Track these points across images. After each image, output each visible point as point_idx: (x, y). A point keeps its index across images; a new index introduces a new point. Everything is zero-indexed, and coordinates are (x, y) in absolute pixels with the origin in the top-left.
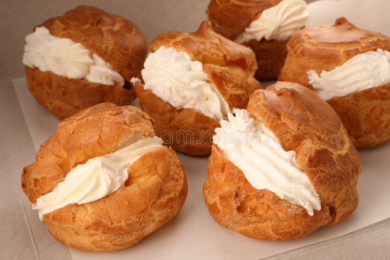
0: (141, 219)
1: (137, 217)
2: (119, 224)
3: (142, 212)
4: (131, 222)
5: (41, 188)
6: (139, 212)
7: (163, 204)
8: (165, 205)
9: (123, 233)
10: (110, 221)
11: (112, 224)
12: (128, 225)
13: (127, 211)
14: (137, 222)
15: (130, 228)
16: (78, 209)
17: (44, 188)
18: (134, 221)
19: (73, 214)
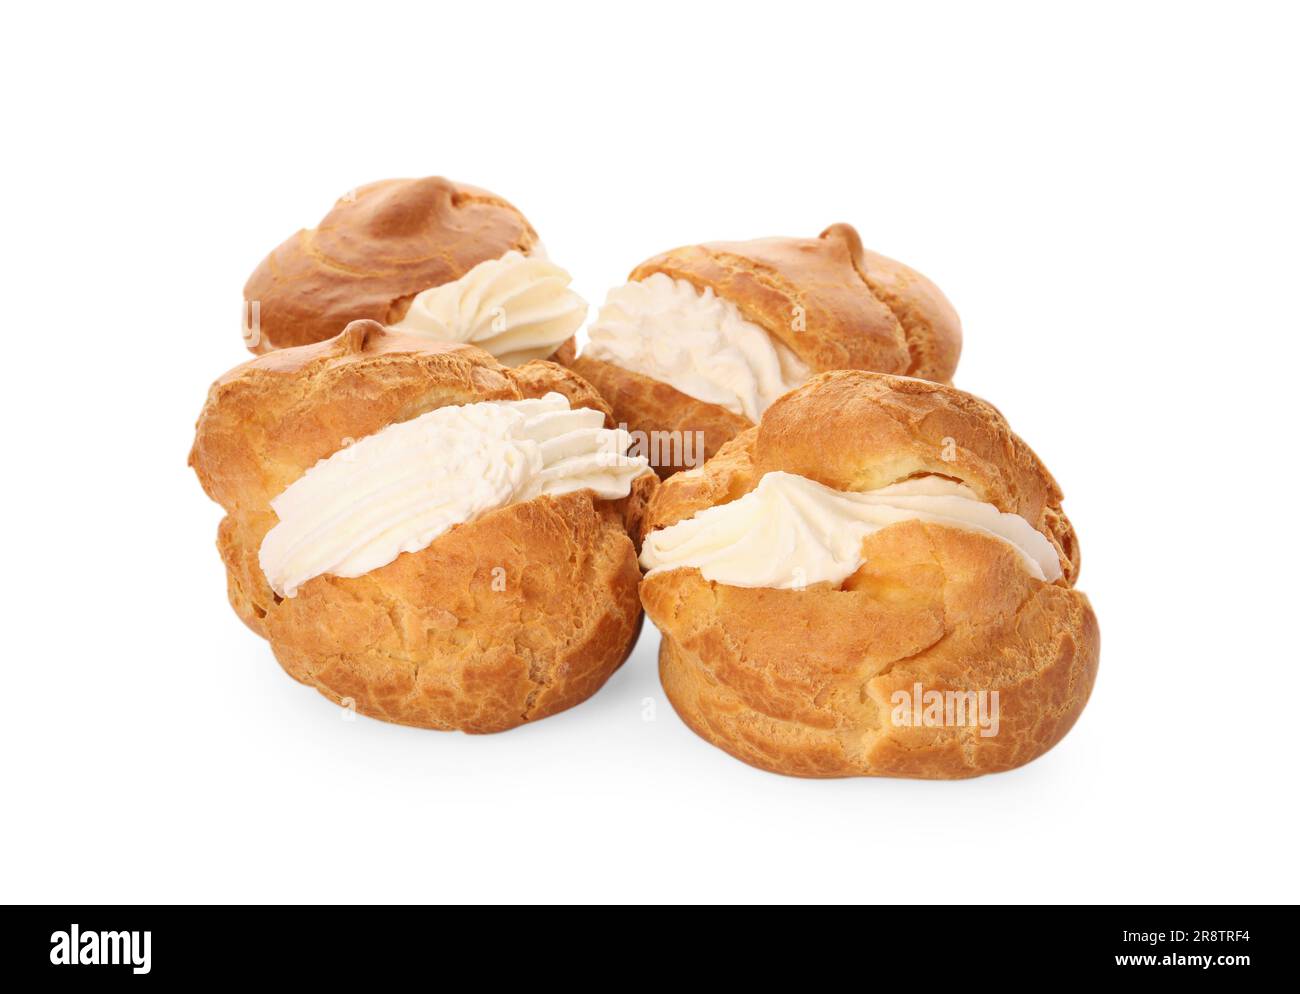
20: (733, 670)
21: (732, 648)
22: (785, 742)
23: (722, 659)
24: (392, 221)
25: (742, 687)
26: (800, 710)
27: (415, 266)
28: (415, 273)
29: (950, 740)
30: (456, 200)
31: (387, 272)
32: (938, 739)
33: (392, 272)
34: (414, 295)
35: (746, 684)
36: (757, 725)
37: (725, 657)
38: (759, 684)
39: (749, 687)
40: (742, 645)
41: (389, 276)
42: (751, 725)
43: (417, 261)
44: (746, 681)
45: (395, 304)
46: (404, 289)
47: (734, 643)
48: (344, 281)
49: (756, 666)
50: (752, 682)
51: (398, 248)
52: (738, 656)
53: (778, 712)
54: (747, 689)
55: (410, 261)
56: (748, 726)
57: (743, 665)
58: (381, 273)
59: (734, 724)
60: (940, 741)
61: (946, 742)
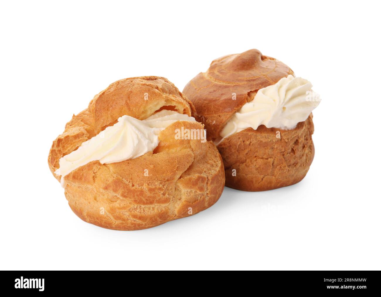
0: (165, 187)
1: (161, 183)
2: (140, 187)
3: (168, 180)
4: (154, 187)
5: (63, 147)
6: (164, 179)
7: (192, 181)
8: (194, 183)
9: (144, 200)
10: (131, 183)
11: (133, 186)
12: (151, 190)
13: (152, 175)
14: (160, 189)
15: (152, 195)
16: (100, 168)
17: (65, 147)
18: (158, 186)
19: (94, 173)
20: (129, 191)
21: (127, 183)
22: (149, 214)
23: (124, 188)
24: (241, 65)
25: (134, 196)
26: (158, 198)
27: (254, 80)
28: (255, 83)
29: (203, 197)
30: (263, 58)
31: (243, 83)
32: (199, 198)
33: (246, 83)
34: (256, 91)
35: (135, 195)
36: (138, 211)
37: (126, 186)
38: (142, 192)
39: (137, 195)
40: (131, 181)
41: (244, 84)
42: (135, 211)
43: (253, 78)
44: (136, 193)
45: (249, 94)
46: (251, 88)
47: (127, 181)
48: (226, 87)
49: (139, 186)
50: (138, 193)
51: (246, 74)
52: (131, 185)
53: (148, 202)
54: (136, 197)
55: (251, 79)
56: (134, 212)
57: (134, 188)
58: (241, 84)
59: (127, 214)
60: (200, 198)
61: (202, 198)
